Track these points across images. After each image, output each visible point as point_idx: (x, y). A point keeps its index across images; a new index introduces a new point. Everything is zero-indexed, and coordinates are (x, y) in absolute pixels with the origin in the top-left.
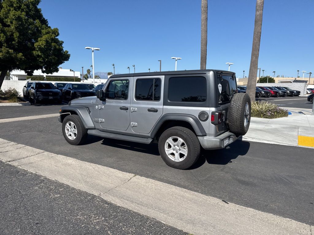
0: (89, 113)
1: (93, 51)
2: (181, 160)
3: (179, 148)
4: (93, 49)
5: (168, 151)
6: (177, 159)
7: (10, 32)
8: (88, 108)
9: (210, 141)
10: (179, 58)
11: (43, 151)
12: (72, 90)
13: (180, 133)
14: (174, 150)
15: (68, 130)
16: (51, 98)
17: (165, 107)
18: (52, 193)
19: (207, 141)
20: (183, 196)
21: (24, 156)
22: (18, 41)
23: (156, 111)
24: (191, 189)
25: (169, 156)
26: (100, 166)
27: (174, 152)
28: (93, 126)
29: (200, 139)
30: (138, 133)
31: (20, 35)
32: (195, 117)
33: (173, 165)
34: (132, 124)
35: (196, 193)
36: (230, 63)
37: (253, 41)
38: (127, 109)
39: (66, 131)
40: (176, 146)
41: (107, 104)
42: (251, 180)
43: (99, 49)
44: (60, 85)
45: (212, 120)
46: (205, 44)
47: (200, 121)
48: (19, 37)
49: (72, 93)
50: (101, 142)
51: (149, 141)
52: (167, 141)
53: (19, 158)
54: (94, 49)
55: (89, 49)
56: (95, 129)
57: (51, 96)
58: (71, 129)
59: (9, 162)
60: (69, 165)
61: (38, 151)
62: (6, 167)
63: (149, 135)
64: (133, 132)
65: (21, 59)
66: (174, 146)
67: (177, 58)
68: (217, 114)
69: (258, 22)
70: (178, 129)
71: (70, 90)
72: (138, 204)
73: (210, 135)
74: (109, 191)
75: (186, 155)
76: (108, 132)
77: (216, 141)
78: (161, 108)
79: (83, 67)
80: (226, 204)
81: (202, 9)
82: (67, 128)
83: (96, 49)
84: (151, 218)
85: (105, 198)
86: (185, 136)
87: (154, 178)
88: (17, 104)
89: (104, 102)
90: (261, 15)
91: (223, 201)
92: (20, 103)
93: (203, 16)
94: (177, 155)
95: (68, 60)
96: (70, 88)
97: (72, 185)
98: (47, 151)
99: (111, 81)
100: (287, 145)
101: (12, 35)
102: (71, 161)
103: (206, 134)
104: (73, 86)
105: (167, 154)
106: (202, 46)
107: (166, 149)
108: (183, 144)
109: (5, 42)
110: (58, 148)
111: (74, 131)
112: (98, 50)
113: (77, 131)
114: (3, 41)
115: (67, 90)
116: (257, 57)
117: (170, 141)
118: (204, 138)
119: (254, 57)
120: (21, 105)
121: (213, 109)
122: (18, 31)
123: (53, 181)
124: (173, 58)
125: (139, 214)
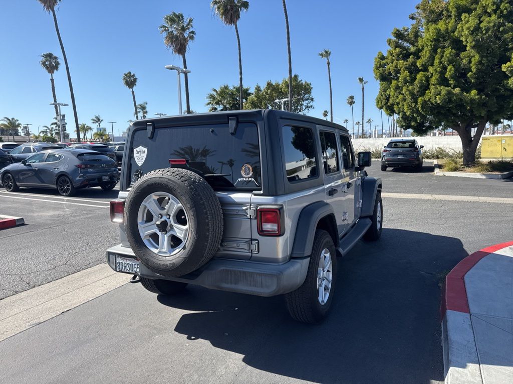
7: (469, 57)
22: (478, 69)
31: (482, 57)
48: (480, 63)
65: (472, 100)
88: (478, 175)
92: (484, 174)
101: (470, 62)
109: (452, 78)
114: (449, 77)
120: (484, 177)
122: (479, 53)
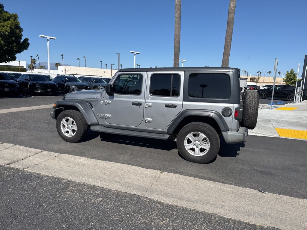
0: (92, 109)
1: (48, 40)
2: (202, 154)
3: (200, 143)
4: (48, 37)
5: (188, 147)
6: (198, 154)
8: (89, 102)
9: (234, 135)
10: (137, 53)
11: (40, 150)
12: (30, 82)
13: (202, 128)
14: (194, 145)
15: (64, 126)
16: (7, 89)
17: (185, 103)
18: (90, 197)
19: (231, 135)
20: (221, 190)
21: (21, 158)
23: (174, 106)
24: (223, 182)
25: (188, 151)
26: (118, 164)
27: (195, 147)
28: (97, 121)
29: (224, 134)
30: (153, 129)
32: (218, 113)
33: (193, 160)
34: (146, 119)
35: (231, 186)
36: (183, 60)
37: (225, 41)
38: (139, 104)
39: (62, 128)
40: (197, 142)
41: (115, 99)
42: (267, 170)
43: (56, 38)
44: (11, 75)
45: (235, 115)
46: (178, 41)
47: (223, 117)
49: (30, 85)
50: (99, 138)
51: (167, 137)
52: (187, 136)
53: (18, 160)
54: (50, 37)
55: (44, 37)
56: (98, 125)
57: (7, 87)
58: (69, 125)
59: (8, 164)
60: (84, 165)
61: (34, 150)
62: (10, 171)
63: (166, 130)
64: (147, 128)
66: (195, 141)
67: (135, 53)
68: (241, 110)
69: (230, 24)
70: (200, 125)
71: (27, 81)
72: (188, 201)
73: (232, 130)
74: (148, 190)
75: (208, 150)
76: (114, 128)
77: (240, 135)
78: (180, 104)
79: (31, 57)
80: (264, 194)
81: (176, 7)
82: (62, 123)
83: (52, 38)
84: (211, 214)
85: (152, 198)
86: (208, 132)
87: (182, 173)
89: (112, 97)
90: (233, 18)
91: (259, 191)
93: (177, 14)
94: (197, 150)
95: (27, 49)
96: (27, 80)
97: (106, 187)
98: (45, 150)
99: (120, 75)
100: (272, 137)
102: (82, 160)
103: (229, 129)
104: (30, 78)
105: (187, 149)
106: (176, 43)
107: (186, 144)
108: (204, 139)
110: (56, 147)
111: (72, 127)
112: (54, 39)
113: (76, 127)
115: (24, 82)
116: (228, 57)
117: (190, 136)
118: (227, 133)
119: (226, 56)
121: (236, 106)
123: (80, 183)
124: (132, 52)
125: (197, 211)
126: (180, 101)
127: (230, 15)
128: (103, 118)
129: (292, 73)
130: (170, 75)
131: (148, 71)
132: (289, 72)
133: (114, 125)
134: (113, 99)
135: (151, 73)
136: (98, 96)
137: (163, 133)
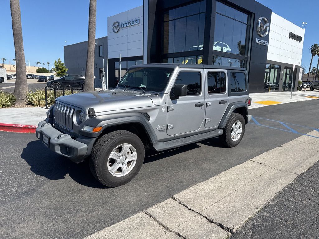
0: (149, 121)
2: (238, 138)
8: (145, 113)
23: (225, 102)
28: (157, 138)
34: (207, 119)
38: (202, 105)
39: (110, 168)
40: (236, 129)
56: (157, 142)
58: (122, 157)
75: (241, 133)
105: (232, 138)
107: (231, 133)
111: (126, 158)
113: (136, 156)
117: (234, 125)
126: (226, 97)
127: (93, 2)
128: (164, 131)
129: (60, 62)
130: (219, 72)
131: (205, 68)
132: (57, 62)
133: (176, 135)
134: (177, 103)
135: (207, 71)
136: (158, 101)
137: (214, 130)
